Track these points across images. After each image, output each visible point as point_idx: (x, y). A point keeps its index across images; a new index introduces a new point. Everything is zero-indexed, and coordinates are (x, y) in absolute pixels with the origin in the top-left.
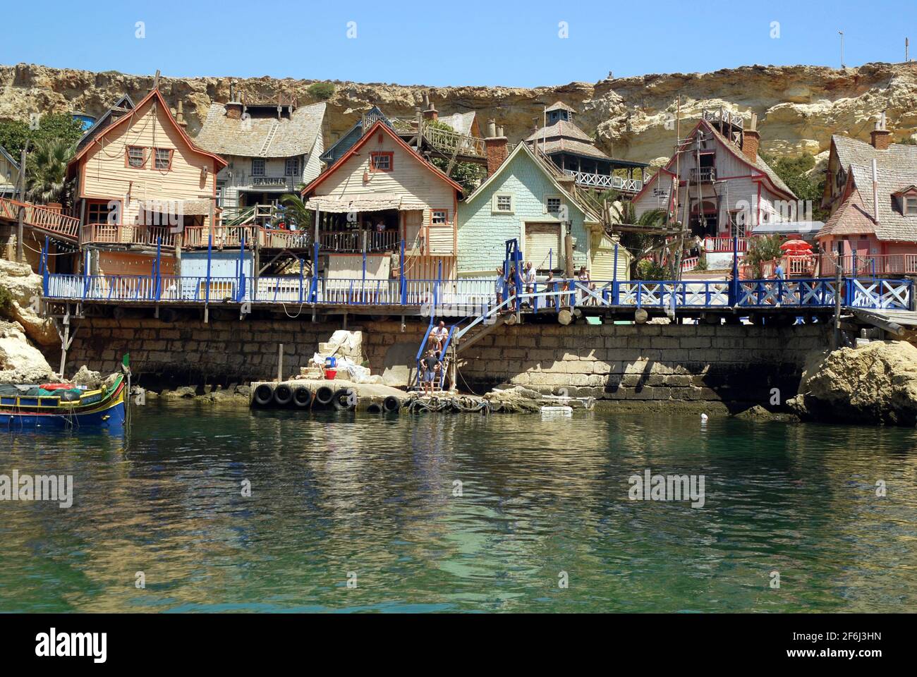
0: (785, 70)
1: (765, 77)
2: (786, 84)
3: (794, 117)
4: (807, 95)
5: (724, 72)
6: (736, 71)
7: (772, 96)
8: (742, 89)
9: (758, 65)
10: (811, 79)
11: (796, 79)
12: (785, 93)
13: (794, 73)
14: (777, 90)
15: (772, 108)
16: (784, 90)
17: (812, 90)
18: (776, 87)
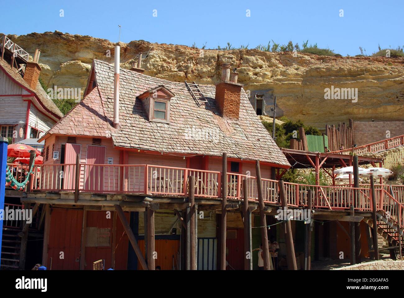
0: (76, 37)
1: (62, 41)
2: (77, 48)
3: (80, 71)
4: (91, 57)
5: (34, 35)
6: (42, 34)
7: (67, 56)
8: (45, 48)
9: (58, 31)
10: (95, 46)
11: (84, 45)
12: (77, 54)
13: (83, 41)
14: (70, 52)
15: (65, 64)
16: (76, 52)
17: (95, 55)
18: (70, 49)
